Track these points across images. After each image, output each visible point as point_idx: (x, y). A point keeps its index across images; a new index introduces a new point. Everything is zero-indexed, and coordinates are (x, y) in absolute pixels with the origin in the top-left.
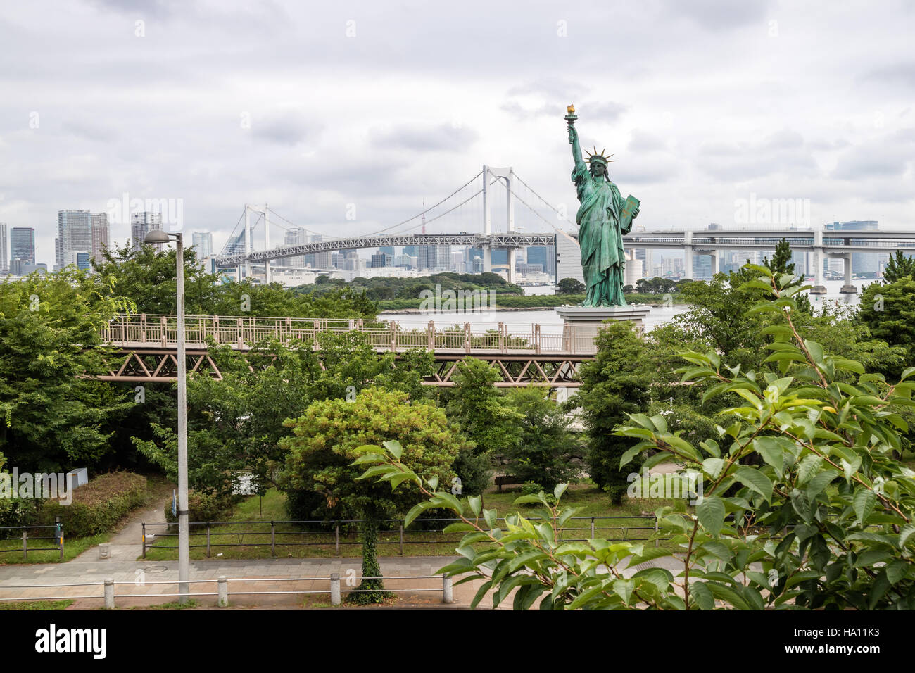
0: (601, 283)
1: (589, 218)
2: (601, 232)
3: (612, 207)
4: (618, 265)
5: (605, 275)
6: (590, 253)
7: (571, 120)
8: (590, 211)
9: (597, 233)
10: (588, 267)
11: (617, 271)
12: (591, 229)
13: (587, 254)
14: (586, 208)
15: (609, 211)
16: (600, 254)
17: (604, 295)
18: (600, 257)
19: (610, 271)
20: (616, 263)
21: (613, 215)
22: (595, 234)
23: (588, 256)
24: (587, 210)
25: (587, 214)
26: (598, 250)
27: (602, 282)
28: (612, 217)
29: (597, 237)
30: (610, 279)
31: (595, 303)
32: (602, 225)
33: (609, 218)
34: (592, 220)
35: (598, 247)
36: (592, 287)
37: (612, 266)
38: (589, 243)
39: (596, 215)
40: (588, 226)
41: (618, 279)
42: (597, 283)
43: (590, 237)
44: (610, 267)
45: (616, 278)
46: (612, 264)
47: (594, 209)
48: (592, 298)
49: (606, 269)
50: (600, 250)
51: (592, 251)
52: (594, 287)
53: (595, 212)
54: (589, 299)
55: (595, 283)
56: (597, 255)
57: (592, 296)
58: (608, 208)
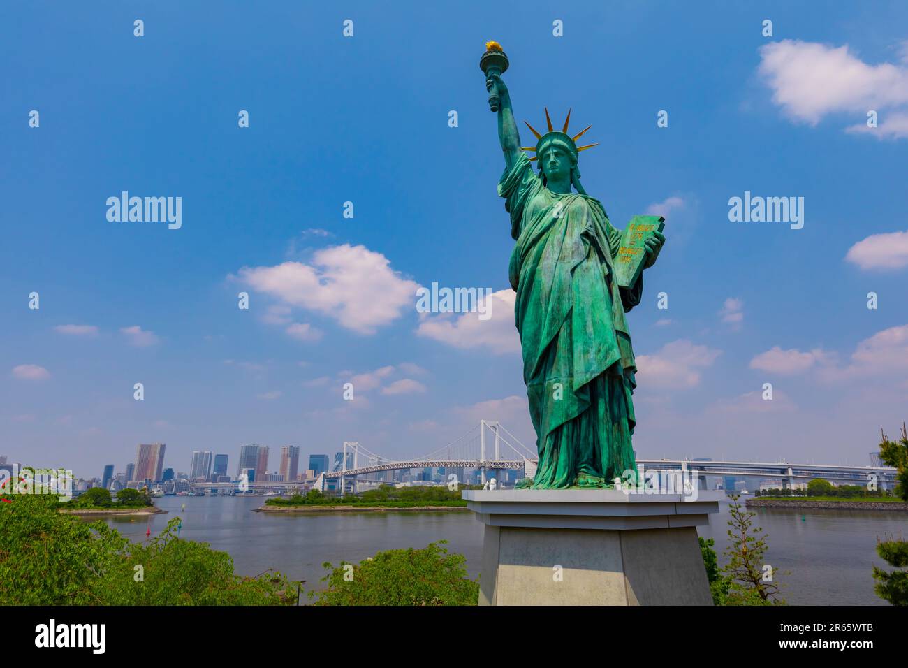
0: (576, 422)
1: (537, 260)
2: (570, 289)
3: (592, 233)
4: (621, 373)
5: (587, 397)
6: (544, 342)
7: (494, 63)
8: (541, 242)
9: (560, 291)
10: (542, 384)
11: (617, 389)
12: (545, 281)
13: (537, 349)
14: (530, 240)
15: (587, 241)
16: (571, 344)
17: (586, 455)
18: (570, 351)
19: (600, 388)
20: (616, 364)
21: (600, 252)
22: (554, 295)
23: (539, 353)
24: (535, 242)
25: (534, 251)
26: (563, 334)
27: (579, 417)
28: (594, 256)
29: (559, 299)
30: (601, 409)
31: (562, 476)
32: (573, 271)
33: (588, 257)
34: (544, 264)
35: (565, 326)
36: (552, 433)
37: (603, 374)
38: (541, 321)
39: (557, 249)
40: (537, 278)
41: (621, 411)
42: (566, 420)
43: (543, 306)
44: (599, 376)
45: (616, 410)
46: (604, 368)
47: (550, 239)
48: (554, 464)
49: (589, 380)
50: (570, 334)
51: (549, 339)
52: (557, 432)
53: (553, 244)
54: (546, 465)
55: (560, 422)
56: (564, 346)
57: (555, 458)
58: (586, 235)
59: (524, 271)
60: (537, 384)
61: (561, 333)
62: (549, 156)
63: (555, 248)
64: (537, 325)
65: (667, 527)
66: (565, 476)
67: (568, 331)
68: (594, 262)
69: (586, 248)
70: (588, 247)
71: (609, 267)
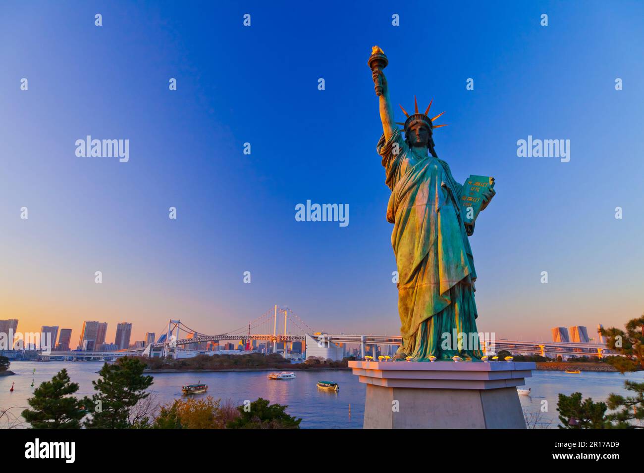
0: (440, 314)
1: (412, 202)
2: (436, 224)
3: (449, 186)
4: (470, 282)
5: (448, 299)
6: (417, 259)
8: (414, 189)
10: (413, 287)
12: (418, 218)
13: (411, 264)
14: (406, 187)
15: (446, 191)
16: (437, 261)
18: (437, 266)
19: (457, 293)
20: (468, 276)
21: (453, 199)
22: (425, 227)
23: (413, 267)
24: (410, 189)
25: (409, 196)
26: (432, 255)
27: (442, 312)
28: (450, 200)
29: (428, 230)
30: (457, 307)
31: (431, 352)
32: (438, 211)
33: (447, 202)
34: (417, 205)
35: (433, 248)
36: (423, 322)
37: (458, 284)
38: (414, 244)
39: (426, 195)
40: (411, 214)
41: (470, 308)
42: (433, 314)
43: (418, 234)
44: (457, 284)
45: (466, 307)
46: (461, 279)
47: (420, 187)
48: (425, 344)
49: (451, 287)
50: (437, 254)
51: (422, 257)
52: (426, 322)
53: (422, 191)
54: (419, 345)
55: (430, 315)
56: (433, 262)
57: (425, 340)
58: (445, 186)
59: (402, 209)
60: (409, 288)
61: (430, 253)
62: (415, 130)
63: (425, 194)
64: (411, 247)
65: (505, 387)
66: (434, 351)
67: (435, 252)
68: (451, 206)
69: (445, 196)
70: (446, 196)
71: (458, 209)
